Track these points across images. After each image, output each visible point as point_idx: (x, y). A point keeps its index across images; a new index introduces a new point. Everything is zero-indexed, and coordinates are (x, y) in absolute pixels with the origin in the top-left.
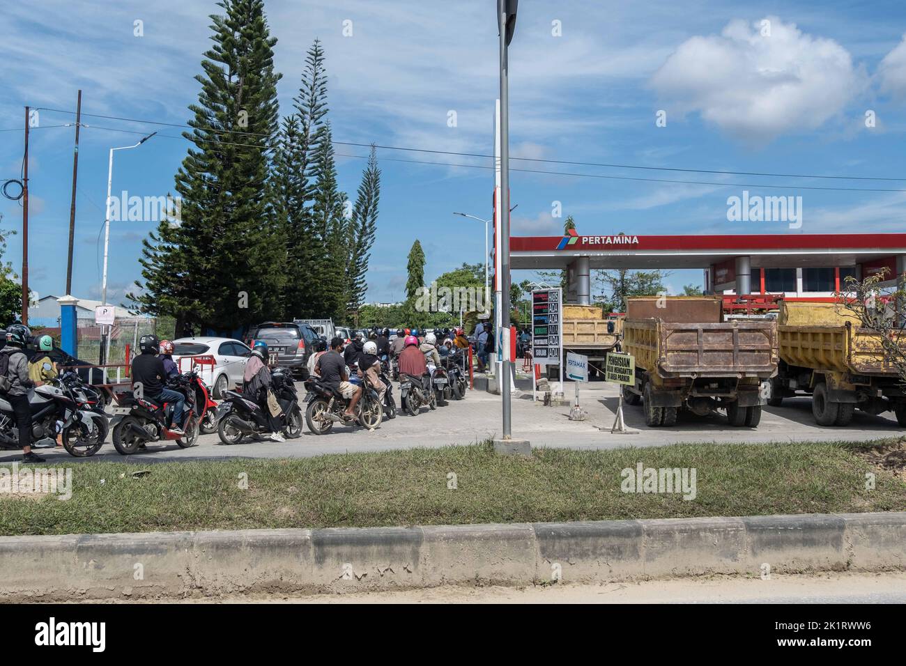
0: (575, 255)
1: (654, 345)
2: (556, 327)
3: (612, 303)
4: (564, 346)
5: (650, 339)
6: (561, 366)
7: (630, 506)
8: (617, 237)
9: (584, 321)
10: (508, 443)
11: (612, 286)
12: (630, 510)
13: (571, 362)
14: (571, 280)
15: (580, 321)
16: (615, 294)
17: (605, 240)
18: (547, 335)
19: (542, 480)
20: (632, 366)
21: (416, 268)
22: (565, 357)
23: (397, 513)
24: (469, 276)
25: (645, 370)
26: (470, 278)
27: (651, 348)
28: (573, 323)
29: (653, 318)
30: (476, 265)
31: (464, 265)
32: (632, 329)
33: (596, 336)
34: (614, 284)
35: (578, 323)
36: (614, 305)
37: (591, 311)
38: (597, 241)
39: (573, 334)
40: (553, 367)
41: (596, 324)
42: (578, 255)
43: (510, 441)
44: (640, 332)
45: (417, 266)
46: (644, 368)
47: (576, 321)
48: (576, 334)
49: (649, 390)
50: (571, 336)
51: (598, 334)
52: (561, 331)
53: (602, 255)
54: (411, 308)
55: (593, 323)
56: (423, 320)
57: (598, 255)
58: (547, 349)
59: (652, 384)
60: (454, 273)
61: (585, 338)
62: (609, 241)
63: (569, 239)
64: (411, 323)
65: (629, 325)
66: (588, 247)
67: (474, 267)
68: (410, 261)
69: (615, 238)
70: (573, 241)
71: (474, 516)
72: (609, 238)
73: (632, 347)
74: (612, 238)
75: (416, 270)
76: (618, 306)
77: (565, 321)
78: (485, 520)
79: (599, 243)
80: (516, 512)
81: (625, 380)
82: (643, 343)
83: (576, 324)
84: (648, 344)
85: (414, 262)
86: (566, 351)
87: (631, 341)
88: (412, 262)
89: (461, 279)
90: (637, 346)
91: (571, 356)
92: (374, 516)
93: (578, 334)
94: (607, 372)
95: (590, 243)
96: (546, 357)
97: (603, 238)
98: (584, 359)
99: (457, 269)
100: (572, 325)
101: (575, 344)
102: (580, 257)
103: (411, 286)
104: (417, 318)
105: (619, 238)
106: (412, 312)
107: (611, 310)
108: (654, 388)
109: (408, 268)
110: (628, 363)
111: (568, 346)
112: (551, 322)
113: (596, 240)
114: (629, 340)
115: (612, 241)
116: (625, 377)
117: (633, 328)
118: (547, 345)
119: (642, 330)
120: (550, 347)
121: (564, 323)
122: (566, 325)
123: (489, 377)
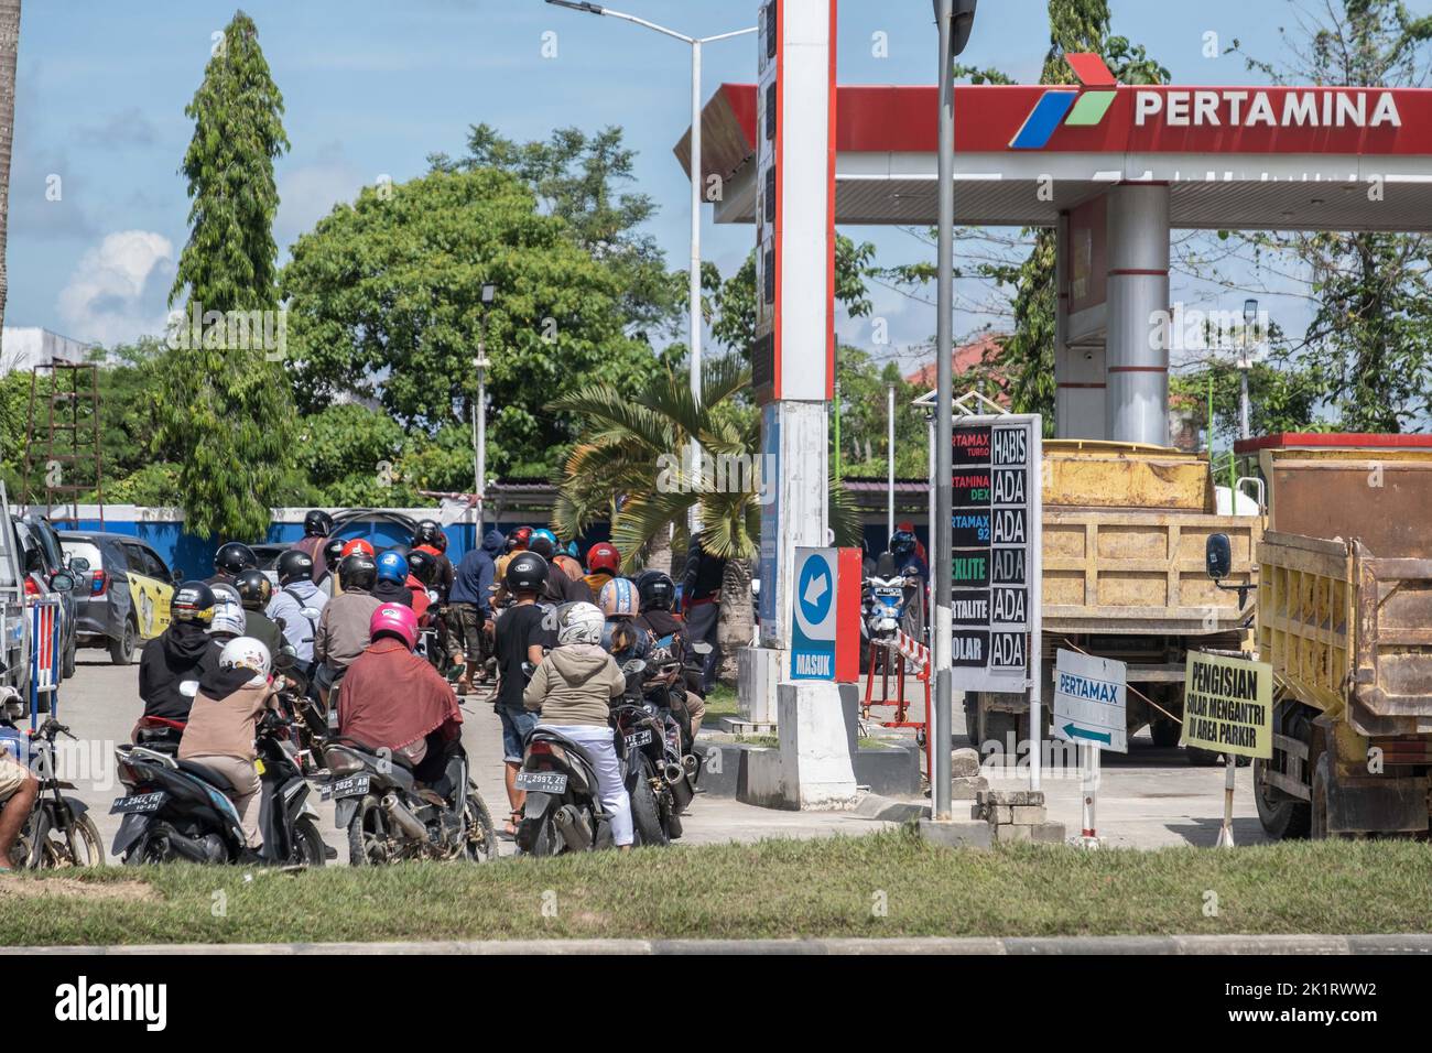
0: (1100, 176)
1: (1341, 628)
2: (1018, 557)
3: (1304, 369)
4: (1045, 620)
5: (1330, 610)
6: (1036, 696)
7: (1165, 918)
8: (1300, 94)
9: (1125, 520)
10: (947, 825)
11: (1306, 270)
12: (1163, 924)
13: (1072, 683)
14: (1080, 286)
15: (1113, 519)
16: (1322, 316)
17: (1245, 107)
18: (988, 585)
19: (1014, 883)
20: (1265, 697)
21: (237, 171)
22: (1049, 663)
23: (776, 921)
24: (505, 207)
25: (1319, 712)
26: (516, 216)
27: (1330, 637)
28: (1082, 528)
29: (1338, 540)
30: (546, 139)
31: (481, 138)
32: (1282, 571)
33: (1174, 580)
34: (1320, 264)
35: (1102, 528)
36: (1316, 378)
37: (1161, 472)
38: (1207, 110)
39: (1082, 574)
40: (1001, 707)
41: (1174, 532)
42: (1116, 176)
43: (950, 822)
44: (1305, 584)
45: (239, 158)
46: (1319, 705)
47: (1092, 520)
48: (1092, 574)
49: (1326, 778)
50: (1075, 582)
51: (1183, 575)
52: (1037, 561)
53: (1228, 177)
54: (207, 392)
55: (1164, 529)
56: (270, 457)
57: (1211, 176)
58: (984, 636)
59: (1336, 757)
60: (426, 188)
61: (1129, 588)
62: (1262, 111)
63: (1069, 103)
64: (206, 473)
65: (1275, 556)
66: (1161, 138)
67: (538, 154)
68: (201, 133)
69: (1291, 99)
70: (1090, 110)
71: (903, 928)
72: (1262, 100)
73: (1281, 633)
74: (1277, 99)
75: (236, 185)
76: (1338, 385)
77: (1052, 519)
78: (920, 933)
79: (1215, 121)
80: (972, 922)
81: (1241, 742)
82: (1310, 621)
83: (1092, 530)
84: (1325, 626)
85: (226, 138)
86: (1053, 642)
87: (1280, 612)
88: (213, 137)
89: (464, 221)
90: (1296, 627)
91: (1072, 662)
92: (738, 924)
93: (1101, 574)
94: (1187, 716)
95: (1172, 120)
96: (982, 663)
97: (1236, 99)
98: (1114, 674)
99: (439, 164)
100: (1078, 536)
101: (1089, 611)
102: (1124, 183)
103: (206, 271)
104: (241, 450)
105: (1309, 99)
106: (209, 418)
107: (1298, 409)
108: (1341, 768)
109: (193, 169)
110: (1253, 685)
111: (1063, 621)
112: (1000, 538)
113: (1199, 108)
114: (1274, 607)
115: (1278, 113)
116: (1242, 730)
117: (1285, 566)
118: (986, 622)
119: (1311, 577)
120: (994, 627)
121: (1046, 527)
122: (1054, 535)
123: (751, 741)
